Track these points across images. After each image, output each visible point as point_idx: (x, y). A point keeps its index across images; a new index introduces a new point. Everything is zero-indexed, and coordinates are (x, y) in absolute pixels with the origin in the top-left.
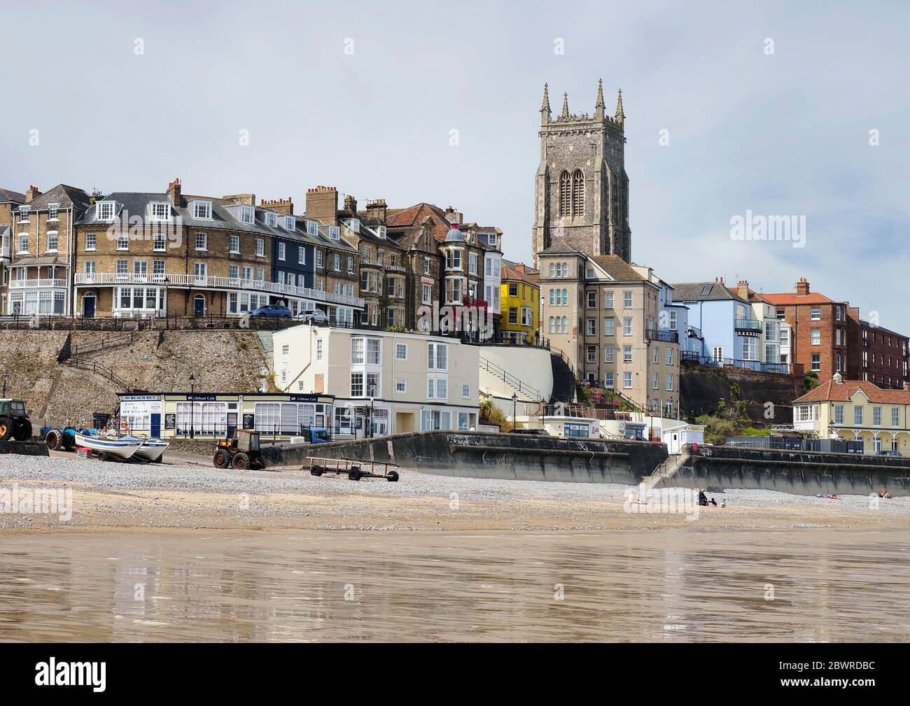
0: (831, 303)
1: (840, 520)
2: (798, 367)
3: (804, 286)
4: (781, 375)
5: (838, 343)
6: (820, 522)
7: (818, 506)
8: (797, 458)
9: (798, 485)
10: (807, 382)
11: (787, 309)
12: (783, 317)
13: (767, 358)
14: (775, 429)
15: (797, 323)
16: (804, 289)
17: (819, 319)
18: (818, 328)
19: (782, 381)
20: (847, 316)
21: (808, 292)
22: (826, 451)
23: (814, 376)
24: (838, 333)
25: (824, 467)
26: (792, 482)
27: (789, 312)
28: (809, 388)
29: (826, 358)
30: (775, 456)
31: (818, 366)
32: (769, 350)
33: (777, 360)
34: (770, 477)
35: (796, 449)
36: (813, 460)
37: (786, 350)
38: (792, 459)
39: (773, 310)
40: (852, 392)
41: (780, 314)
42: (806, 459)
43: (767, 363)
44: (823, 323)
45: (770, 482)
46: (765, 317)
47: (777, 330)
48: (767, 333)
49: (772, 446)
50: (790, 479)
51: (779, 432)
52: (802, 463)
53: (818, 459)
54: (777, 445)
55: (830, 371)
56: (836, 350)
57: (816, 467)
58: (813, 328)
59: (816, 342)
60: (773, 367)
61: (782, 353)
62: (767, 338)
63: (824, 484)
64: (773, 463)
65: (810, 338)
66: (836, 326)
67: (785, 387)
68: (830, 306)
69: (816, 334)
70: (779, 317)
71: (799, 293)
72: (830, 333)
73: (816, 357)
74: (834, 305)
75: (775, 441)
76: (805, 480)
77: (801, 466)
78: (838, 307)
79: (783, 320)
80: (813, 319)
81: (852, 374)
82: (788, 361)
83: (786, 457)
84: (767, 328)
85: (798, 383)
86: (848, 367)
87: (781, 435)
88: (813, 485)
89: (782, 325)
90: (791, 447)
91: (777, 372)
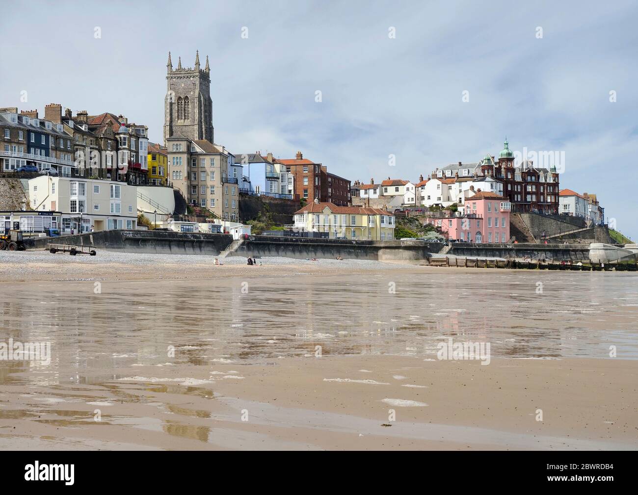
0: (313, 164)
1: (317, 271)
2: (297, 196)
3: (300, 156)
4: (289, 200)
5: (317, 184)
6: (308, 272)
7: (307, 264)
8: (297, 241)
9: (297, 254)
10: (301, 203)
11: (292, 167)
12: (290, 171)
13: (282, 191)
14: (286, 227)
15: (296, 174)
16: (300, 157)
17: (307, 172)
18: (307, 176)
19: (289, 203)
20: (321, 170)
21: (302, 159)
22: (311, 237)
23: (305, 200)
24: (317, 179)
25: (310, 245)
26: (294, 254)
27: (293, 168)
28: (302, 206)
29: (311, 191)
30: (286, 240)
31: (307, 195)
32: (283, 188)
33: (287, 193)
34: (283, 251)
35: (296, 236)
36: (304, 242)
37: (291, 187)
38: (294, 241)
39: (285, 168)
40: (323, 208)
41: (288, 170)
42: (301, 241)
43: (282, 194)
44: (309, 174)
45: (284, 253)
46: (281, 171)
47: (287, 177)
48: (282, 179)
49: (284, 235)
50: (293, 251)
51: (288, 228)
52: (299, 243)
53: (307, 241)
54: (287, 234)
55: (313, 198)
56: (316, 187)
57: (306, 245)
58: (305, 177)
59: (306, 184)
60: (285, 196)
61: (289, 189)
62: (282, 182)
63: (310, 253)
64: (285, 244)
65: (303, 181)
66: (315, 175)
67: (291, 206)
68: (313, 166)
69: (306, 180)
70: (287, 171)
71: (297, 159)
72: (312, 179)
73: (306, 191)
74: (315, 165)
75: (286, 233)
76: (301, 252)
77: (299, 245)
78: (317, 166)
79: (290, 172)
80: (304, 172)
81: (323, 199)
82: (292, 193)
83: (292, 240)
84: (282, 177)
85: (297, 204)
86: (321, 196)
87: (289, 230)
88: (305, 254)
89: (289, 175)
90: (294, 236)
91: (287, 198)
